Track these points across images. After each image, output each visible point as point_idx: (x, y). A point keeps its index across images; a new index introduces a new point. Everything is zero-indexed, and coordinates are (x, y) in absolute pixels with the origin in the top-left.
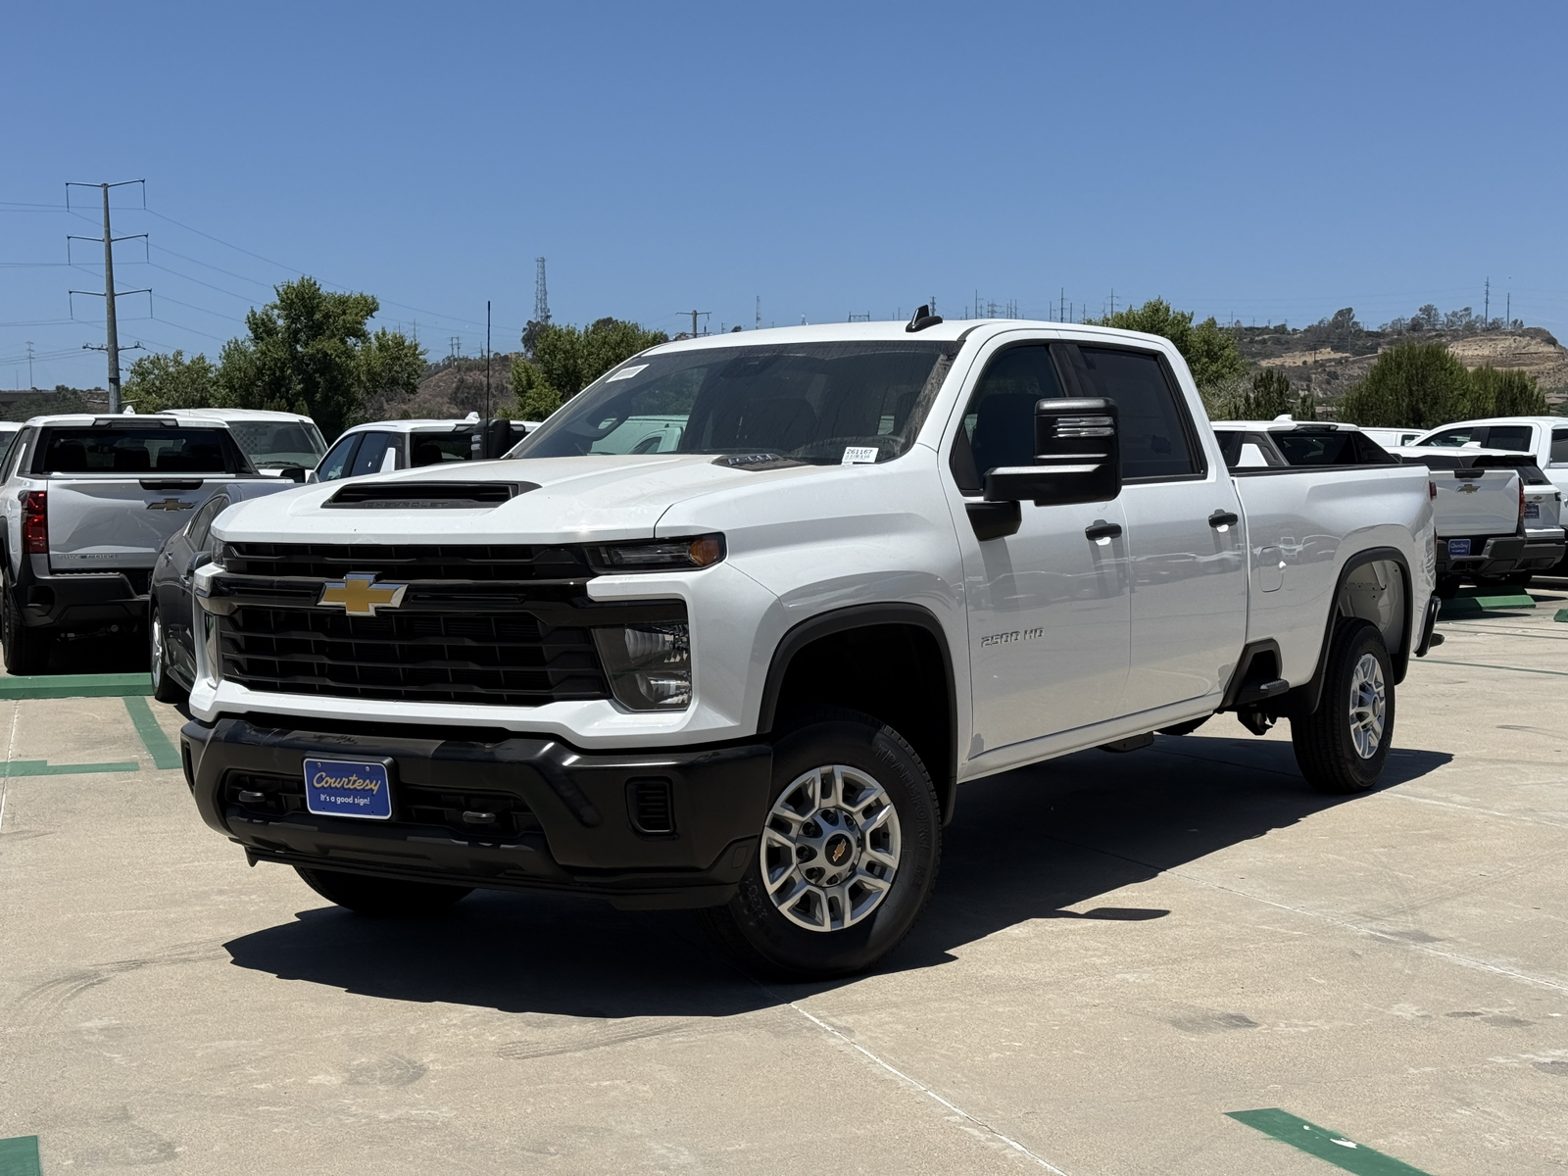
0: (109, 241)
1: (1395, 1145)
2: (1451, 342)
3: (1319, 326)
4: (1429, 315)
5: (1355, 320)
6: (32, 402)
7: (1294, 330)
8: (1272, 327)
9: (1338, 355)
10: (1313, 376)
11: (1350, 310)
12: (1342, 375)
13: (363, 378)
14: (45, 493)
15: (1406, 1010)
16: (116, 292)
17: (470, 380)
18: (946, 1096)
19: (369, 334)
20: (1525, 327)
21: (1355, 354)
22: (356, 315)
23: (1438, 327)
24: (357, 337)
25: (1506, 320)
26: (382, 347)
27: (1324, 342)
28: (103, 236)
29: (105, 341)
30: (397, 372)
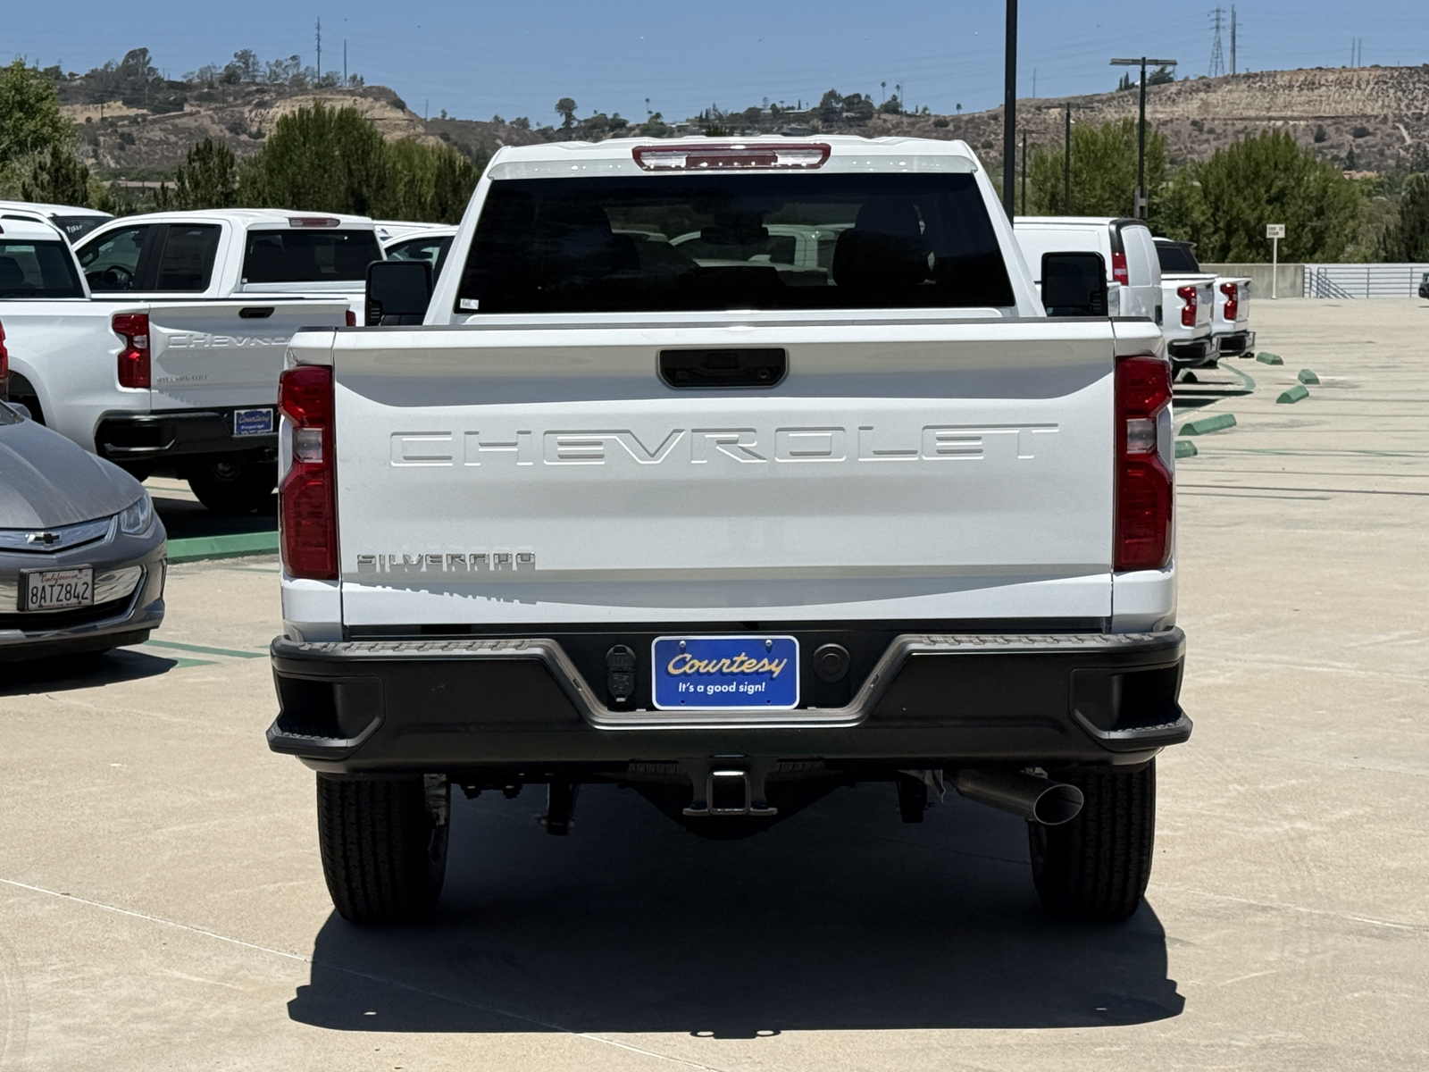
2: (276, 100)
3: (104, 71)
4: (246, 63)
5: (151, 64)
7: (72, 75)
8: (41, 69)
9: (133, 112)
10: (102, 139)
11: (144, 51)
12: (140, 139)
20: (367, 85)
21: (155, 110)
23: (258, 80)
25: (342, 74)
27: (112, 92)
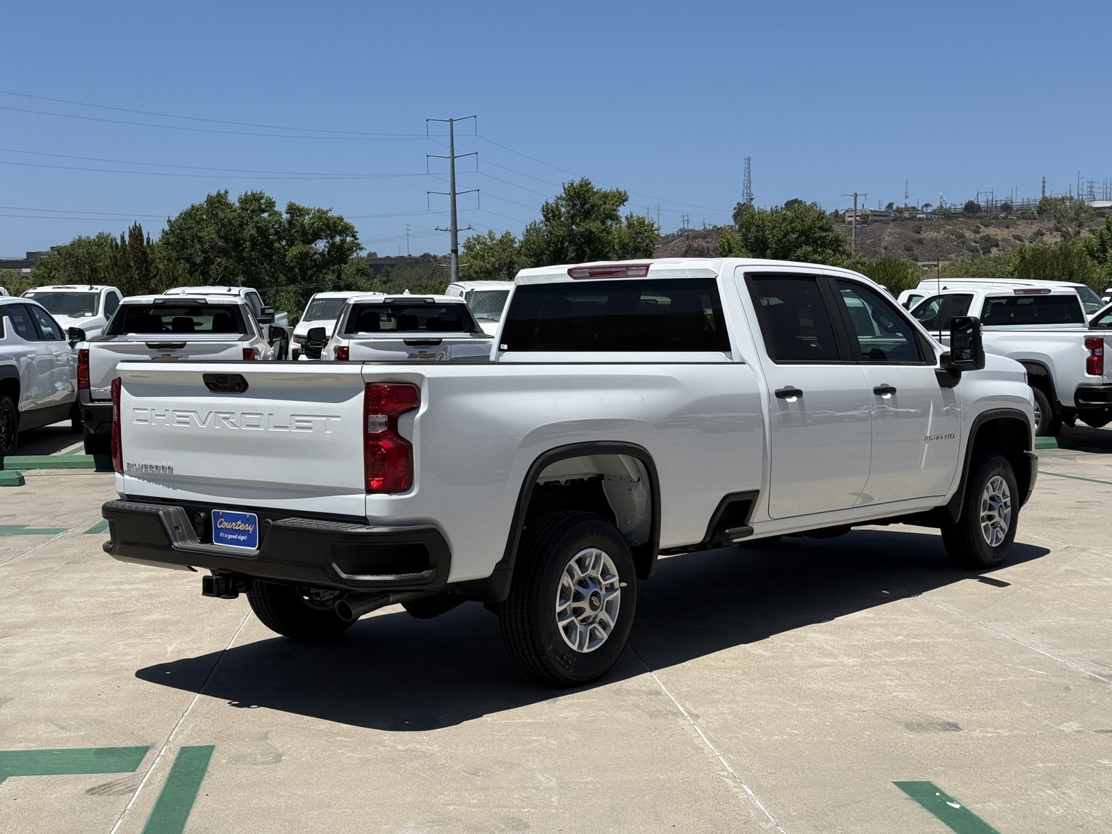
0: (453, 158)
1: (986, 809)
6: (408, 264)
13: (616, 247)
14: (348, 347)
15: (1071, 727)
16: (457, 192)
17: (696, 245)
18: (728, 760)
19: (621, 217)
22: (613, 205)
24: (611, 219)
26: (630, 225)
28: (449, 154)
29: (449, 225)
30: (639, 243)
